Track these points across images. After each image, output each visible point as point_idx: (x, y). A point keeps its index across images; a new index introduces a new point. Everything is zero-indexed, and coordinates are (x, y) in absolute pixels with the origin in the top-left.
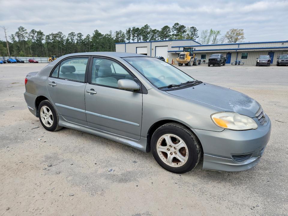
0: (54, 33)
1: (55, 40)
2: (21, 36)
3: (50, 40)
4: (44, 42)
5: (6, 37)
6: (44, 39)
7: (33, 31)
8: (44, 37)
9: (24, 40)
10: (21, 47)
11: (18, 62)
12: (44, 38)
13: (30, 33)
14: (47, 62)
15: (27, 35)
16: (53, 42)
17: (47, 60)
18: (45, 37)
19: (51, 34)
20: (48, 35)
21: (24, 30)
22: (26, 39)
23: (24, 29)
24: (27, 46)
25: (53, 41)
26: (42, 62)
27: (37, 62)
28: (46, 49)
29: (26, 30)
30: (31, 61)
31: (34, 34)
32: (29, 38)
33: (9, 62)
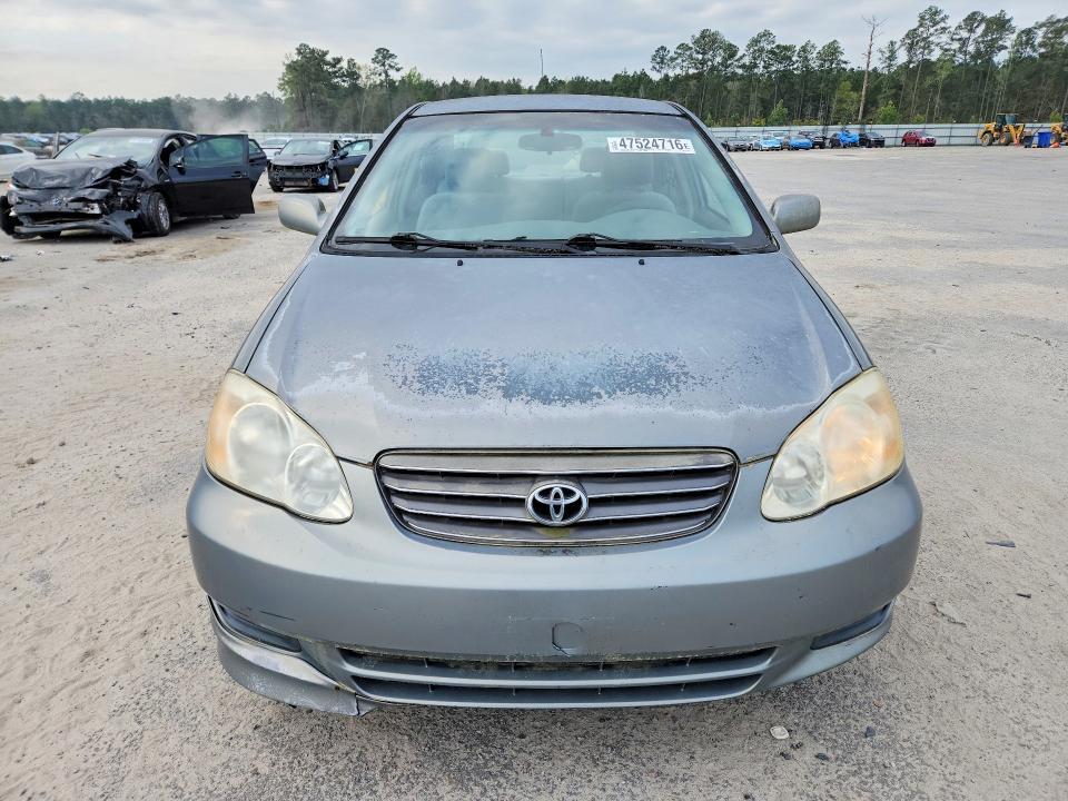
0: (1058, 17)
1: (1052, 45)
2: (922, 44)
3: (1033, 46)
4: (1001, 58)
5: (870, 53)
6: (1006, 48)
7: (972, 20)
8: (1009, 40)
9: (928, 57)
10: (907, 85)
11: (864, 142)
12: (1008, 43)
13: (960, 27)
14: (972, 141)
15: (945, 38)
16: (1041, 55)
17: (973, 132)
18: (1014, 36)
19: (1043, 19)
20: (1030, 25)
21: (938, 18)
22: (935, 55)
23: (942, 15)
24: (929, 81)
25: (1042, 50)
26: (953, 141)
27: (930, 143)
28: (1002, 87)
29: (943, 20)
30: (910, 141)
31: (971, 31)
32: (946, 50)
33: (835, 144)
